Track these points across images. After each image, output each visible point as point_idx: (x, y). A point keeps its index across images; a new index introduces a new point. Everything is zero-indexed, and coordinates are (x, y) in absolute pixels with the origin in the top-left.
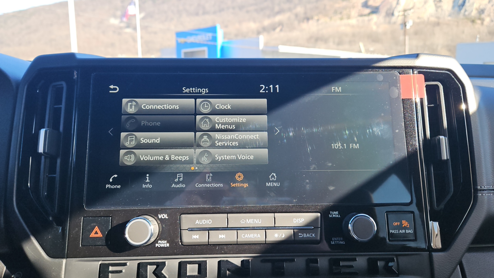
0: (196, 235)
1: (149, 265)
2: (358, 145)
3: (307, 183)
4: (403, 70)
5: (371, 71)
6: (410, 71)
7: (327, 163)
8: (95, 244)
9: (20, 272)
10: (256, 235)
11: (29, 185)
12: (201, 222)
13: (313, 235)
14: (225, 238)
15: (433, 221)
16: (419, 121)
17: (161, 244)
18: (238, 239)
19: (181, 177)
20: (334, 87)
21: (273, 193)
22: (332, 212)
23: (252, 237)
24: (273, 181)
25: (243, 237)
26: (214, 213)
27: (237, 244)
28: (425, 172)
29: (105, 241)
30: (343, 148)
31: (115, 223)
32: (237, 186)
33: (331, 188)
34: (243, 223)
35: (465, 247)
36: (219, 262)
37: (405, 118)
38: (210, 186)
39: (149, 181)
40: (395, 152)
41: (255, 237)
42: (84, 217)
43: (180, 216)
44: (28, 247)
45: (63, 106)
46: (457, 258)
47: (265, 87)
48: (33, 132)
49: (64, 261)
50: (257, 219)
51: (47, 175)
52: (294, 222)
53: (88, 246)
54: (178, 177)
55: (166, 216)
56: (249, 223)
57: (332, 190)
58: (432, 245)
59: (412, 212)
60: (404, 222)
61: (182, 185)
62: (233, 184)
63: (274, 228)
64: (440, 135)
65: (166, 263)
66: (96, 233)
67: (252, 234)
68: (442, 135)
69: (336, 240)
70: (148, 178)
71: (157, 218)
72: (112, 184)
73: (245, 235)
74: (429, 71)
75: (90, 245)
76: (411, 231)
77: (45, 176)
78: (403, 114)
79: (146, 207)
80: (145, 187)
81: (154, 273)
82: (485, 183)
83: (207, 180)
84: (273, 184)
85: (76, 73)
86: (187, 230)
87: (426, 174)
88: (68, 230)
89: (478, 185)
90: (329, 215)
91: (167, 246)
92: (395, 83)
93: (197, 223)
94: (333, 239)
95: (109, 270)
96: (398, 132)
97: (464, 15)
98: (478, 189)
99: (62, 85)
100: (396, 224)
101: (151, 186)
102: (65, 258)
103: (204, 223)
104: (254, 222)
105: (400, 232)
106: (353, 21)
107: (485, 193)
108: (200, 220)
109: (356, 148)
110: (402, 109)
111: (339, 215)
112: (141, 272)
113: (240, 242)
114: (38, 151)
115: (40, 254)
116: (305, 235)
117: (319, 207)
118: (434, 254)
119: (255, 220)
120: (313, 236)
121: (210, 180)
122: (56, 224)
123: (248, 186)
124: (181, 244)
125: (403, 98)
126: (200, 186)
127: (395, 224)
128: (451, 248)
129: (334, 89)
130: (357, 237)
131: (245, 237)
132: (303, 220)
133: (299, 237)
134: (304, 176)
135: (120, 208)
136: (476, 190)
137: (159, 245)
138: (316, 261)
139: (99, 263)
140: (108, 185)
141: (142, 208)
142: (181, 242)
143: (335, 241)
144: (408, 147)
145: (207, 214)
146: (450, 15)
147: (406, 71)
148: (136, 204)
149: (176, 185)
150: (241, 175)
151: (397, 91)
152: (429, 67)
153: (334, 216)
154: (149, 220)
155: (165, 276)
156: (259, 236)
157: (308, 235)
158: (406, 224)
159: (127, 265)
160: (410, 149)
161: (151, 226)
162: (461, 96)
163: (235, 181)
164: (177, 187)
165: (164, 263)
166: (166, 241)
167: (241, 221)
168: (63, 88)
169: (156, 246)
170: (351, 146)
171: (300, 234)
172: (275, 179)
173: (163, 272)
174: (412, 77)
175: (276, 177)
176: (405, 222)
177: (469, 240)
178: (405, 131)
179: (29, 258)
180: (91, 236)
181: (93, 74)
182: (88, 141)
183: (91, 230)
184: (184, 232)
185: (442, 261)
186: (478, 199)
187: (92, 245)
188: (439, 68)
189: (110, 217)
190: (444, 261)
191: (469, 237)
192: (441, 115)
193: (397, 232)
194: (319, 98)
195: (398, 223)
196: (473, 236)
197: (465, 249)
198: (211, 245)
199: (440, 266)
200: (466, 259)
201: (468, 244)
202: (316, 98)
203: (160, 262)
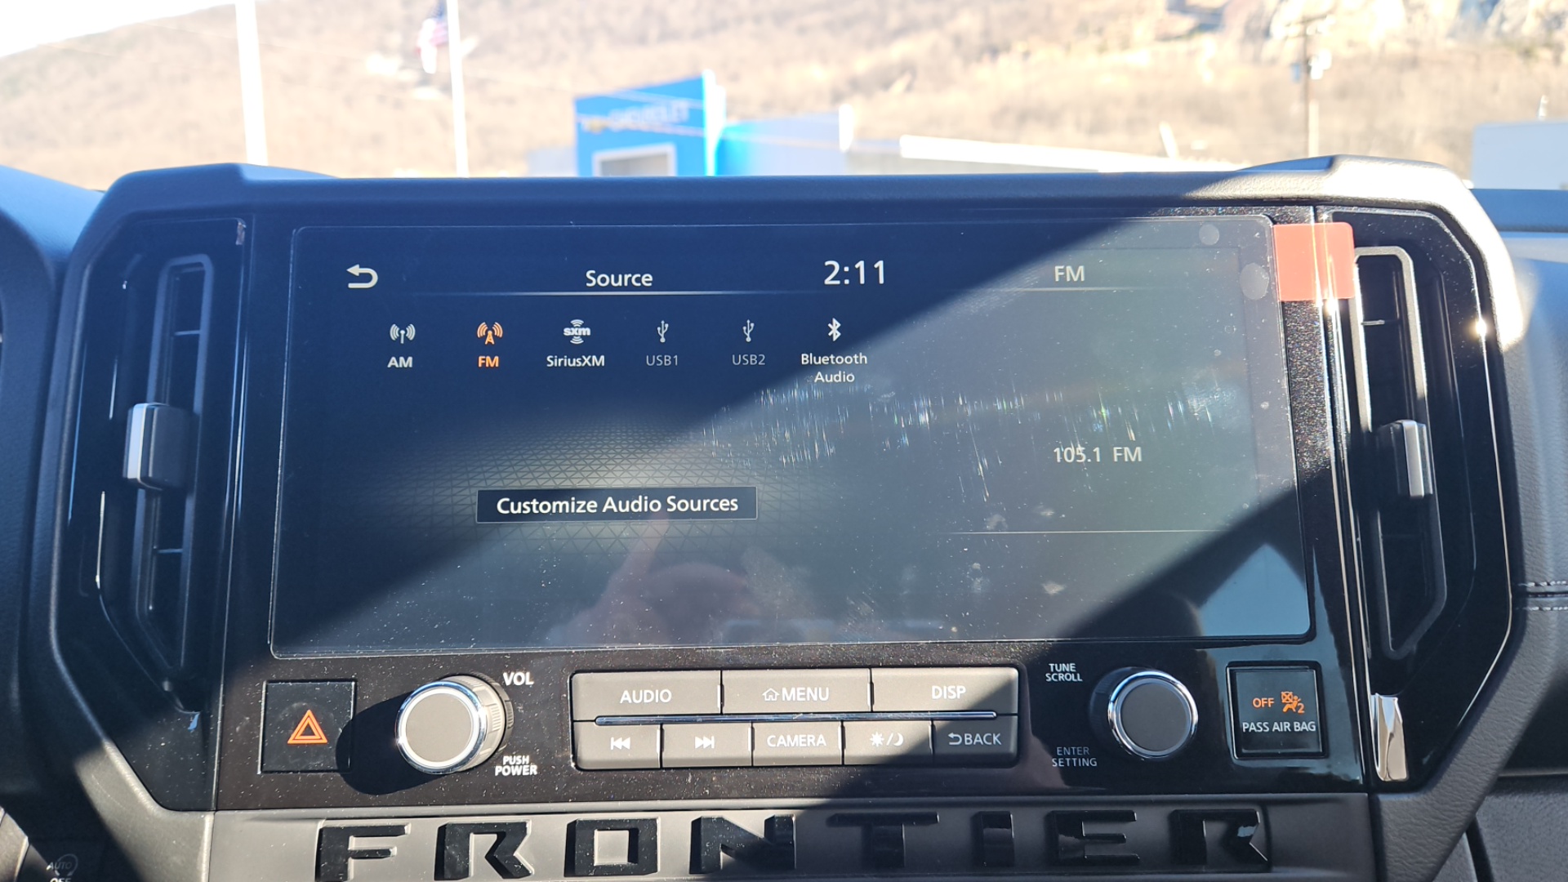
0: (621, 739)
1: (475, 833)
2: (1138, 449)
3: (976, 574)
4: (1284, 208)
5: (1180, 214)
6: (1308, 212)
7: (1041, 507)
8: (303, 768)
9: (73, 855)
10: (813, 737)
11: (98, 579)
12: (638, 698)
13: (995, 738)
14: (713, 747)
15: (1381, 694)
16: (1335, 374)
17: (510, 766)
18: (754, 752)
20: (1062, 267)
21: (866, 605)
22: (1056, 665)
23: (801, 745)
25: (772, 743)
26: (679, 667)
27: (752, 767)
28: (1357, 536)
29: (337, 759)
30: (1089, 460)
31: (368, 701)
33: (1053, 589)
34: (773, 700)
35: (1484, 778)
36: (696, 824)
37: (1289, 363)
40: (1258, 473)
41: (809, 744)
42: (270, 681)
43: (571, 677)
44: (95, 776)
45: (203, 332)
46: (1458, 812)
47: (841, 269)
48: (111, 416)
49: (208, 819)
50: (816, 689)
51: (154, 552)
52: (934, 697)
53: (283, 772)
55: (524, 678)
56: (789, 699)
57: (1055, 596)
58: (1378, 769)
59: (1315, 666)
60: (1286, 696)
63: (871, 716)
64: (1405, 418)
65: (527, 826)
67: (801, 736)
68: (1411, 419)
69: (1069, 754)
71: (498, 684)
73: (777, 738)
74: (1368, 211)
75: (289, 769)
76: (1309, 727)
77: (149, 553)
78: (1284, 350)
79: (463, 651)
81: (491, 857)
82: (1550, 575)
85: (245, 226)
86: (595, 721)
87: (1357, 543)
88: (219, 722)
89: (1529, 577)
90: (1047, 675)
91: (531, 774)
92: (1258, 252)
93: (626, 699)
94: (1058, 751)
95: (349, 849)
96: (1267, 410)
97: (1499, 33)
98: (1529, 590)
99: (200, 264)
100: (1262, 702)
102: (210, 811)
103: (646, 701)
104: (806, 695)
105: (1274, 729)
106: (1141, 57)
107: (1551, 602)
108: (634, 692)
109: (1133, 460)
110: (1282, 335)
111: (1078, 675)
112: (451, 856)
113: (760, 760)
114: (124, 475)
115: (133, 796)
116: (970, 739)
117: (1013, 650)
118: (1385, 799)
119: (809, 690)
120: (994, 742)
122: (183, 704)
124: (576, 766)
125: (1285, 300)
127: (1257, 703)
128: (1441, 781)
129: (1062, 274)
130: (1133, 744)
131: (778, 745)
132: (961, 690)
133: (951, 743)
134: (966, 549)
135: (382, 653)
136: (1522, 596)
137: (506, 770)
138: (1005, 821)
139: (316, 827)
141: (452, 654)
142: (575, 759)
143: (1064, 757)
144: (1302, 456)
145: (659, 672)
146: (1452, 34)
147: (1293, 213)
148: (432, 640)
151: (1265, 277)
152: (1368, 200)
153: (1061, 677)
154: (474, 690)
155: (523, 866)
156: (824, 742)
157: (978, 739)
158: (1295, 703)
159: (406, 832)
160: (1307, 463)
161: (479, 710)
162: (1474, 291)
163: (745, 568)
165: (523, 825)
166: (528, 757)
167: (765, 694)
168: (203, 273)
169: (497, 774)
170: (1116, 455)
171: (952, 735)
173: (517, 854)
174: (1313, 231)
176: (1290, 697)
177: (1497, 755)
178: (1291, 405)
179: (98, 809)
180: (290, 741)
181: (297, 231)
182: (281, 442)
183: (293, 723)
184: (583, 730)
185: (1412, 823)
186: (1529, 622)
187: (295, 769)
188: (1400, 202)
189: (351, 680)
190: (1418, 822)
191: (1499, 746)
192: (1407, 352)
193: (1264, 728)
194: (1012, 300)
195: (1267, 701)
196: (1511, 743)
197: (1485, 785)
198: (670, 769)
199: (1405, 838)
200: (1490, 816)
201: (1496, 766)
202: (1005, 303)
203: (510, 824)
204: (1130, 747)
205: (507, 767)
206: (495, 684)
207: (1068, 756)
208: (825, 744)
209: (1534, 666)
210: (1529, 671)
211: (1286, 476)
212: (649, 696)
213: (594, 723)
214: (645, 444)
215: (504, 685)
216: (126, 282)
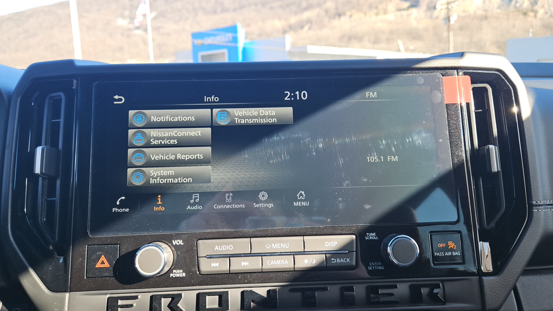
0: (215, 263)
1: (163, 298)
2: (397, 157)
3: (340, 202)
4: (446, 71)
5: (410, 73)
6: (455, 72)
7: (363, 178)
8: (101, 276)
10: (284, 261)
11: (25, 210)
12: (221, 248)
13: (348, 260)
14: (248, 265)
15: (483, 241)
16: (465, 129)
17: (176, 273)
18: (263, 267)
19: (198, 197)
20: (369, 93)
21: (301, 214)
22: (369, 234)
23: (279, 264)
24: (301, 200)
25: (269, 263)
26: (235, 237)
27: (262, 272)
28: (473, 186)
29: (113, 273)
30: (379, 161)
31: (124, 251)
32: (260, 206)
33: (367, 207)
34: (269, 248)
35: (520, 269)
36: (243, 293)
37: (449, 125)
38: (230, 207)
39: (161, 203)
40: (439, 164)
41: (282, 264)
42: (88, 245)
43: (197, 241)
44: (26, 280)
45: (62, 120)
46: (511, 283)
47: (291, 94)
48: (29, 151)
49: (67, 295)
50: (284, 244)
51: (45, 199)
52: (326, 246)
53: (94, 277)
54: (194, 198)
55: (180, 242)
56: (275, 247)
57: (368, 209)
58: (482, 268)
59: (459, 232)
61: (198, 207)
62: (256, 205)
63: (304, 253)
64: (490, 144)
65: (182, 295)
66: (103, 263)
67: (279, 261)
68: (492, 144)
69: (374, 265)
70: (159, 199)
71: (171, 244)
72: (119, 207)
73: (271, 261)
74: (476, 71)
75: (96, 276)
76: (458, 253)
77: (44, 200)
78: (447, 121)
79: (158, 233)
80: (156, 210)
81: (169, 306)
82: (541, 199)
83: (227, 200)
84: (301, 203)
85: (76, 82)
86: (205, 257)
87: (474, 188)
88: (70, 260)
89: (533, 199)
90: (366, 237)
91: (183, 276)
92: (437, 86)
93: (217, 249)
94: (370, 264)
95: (118, 304)
96: (442, 142)
97: (515, 7)
98: (534, 204)
99: (60, 96)
101: (163, 209)
102: (68, 292)
103: (224, 249)
104: (281, 246)
105: (446, 254)
106: (391, 17)
107: (541, 208)
108: (219, 246)
109: (395, 160)
110: (446, 116)
111: (377, 237)
112: (155, 306)
113: (265, 269)
114: (34, 172)
115: (40, 288)
116: (339, 260)
117: (353, 229)
118: (485, 278)
119: (282, 244)
120: (348, 262)
121: (230, 200)
122: (57, 254)
123: (273, 206)
124: (199, 273)
125: (447, 103)
126: (219, 207)
127: (440, 245)
128: (504, 272)
129: (369, 95)
130: (397, 261)
131: (271, 264)
132: (336, 243)
133: (332, 262)
134: (336, 193)
135: (129, 234)
136: (531, 206)
138: (352, 289)
139: (106, 297)
140: (115, 209)
141: (154, 234)
142: (199, 270)
143: (372, 266)
144: (454, 158)
145: (228, 239)
146: (499, 8)
147: (449, 72)
148: (147, 230)
149: (192, 207)
150: (265, 194)
151: (440, 95)
152: (476, 68)
153: (371, 238)
154: (162, 247)
155: (181, 309)
156: (287, 263)
157: (342, 260)
158: (453, 245)
159: (139, 298)
160: (456, 161)
161: (165, 254)
162: (513, 99)
163: (258, 201)
164: (193, 209)
165: (181, 295)
166: (182, 270)
167: (266, 246)
168: (61, 99)
169: (171, 277)
170: (389, 159)
171: (333, 259)
172: (303, 198)
173: (179, 305)
174: (457, 79)
175: (304, 195)
176: (451, 243)
177: (524, 262)
178: (450, 140)
179: (27, 292)
180: (96, 266)
181: (95, 83)
182: (91, 159)
183: (97, 260)
184: (201, 260)
185: (494, 287)
186: (534, 215)
187: (98, 276)
188: (487, 68)
189: (118, 244)
190: (496, 286)
191: (524, 259)
192: (490, 121)
193: (442, 254)
194: (351, 104)
195: (443, 245)
196: (528, 258)
197: (519, 273)
198: (233, 273)
199: (492, 292)
200: (521, 283)
201: (523, 266)
202: (349, 106)
203: (176, 294)
204: (396, 263)
205: (175, 274)
206: (170, 244)
207: (374, 266)
208: (288, 263)
209: (536, 231)
210: (534, 232)
211: (449, 166)
212: (225, 248)
213: (205, 258)
214: (222, 158)
215: (173, 245)
216: (33, 102)
